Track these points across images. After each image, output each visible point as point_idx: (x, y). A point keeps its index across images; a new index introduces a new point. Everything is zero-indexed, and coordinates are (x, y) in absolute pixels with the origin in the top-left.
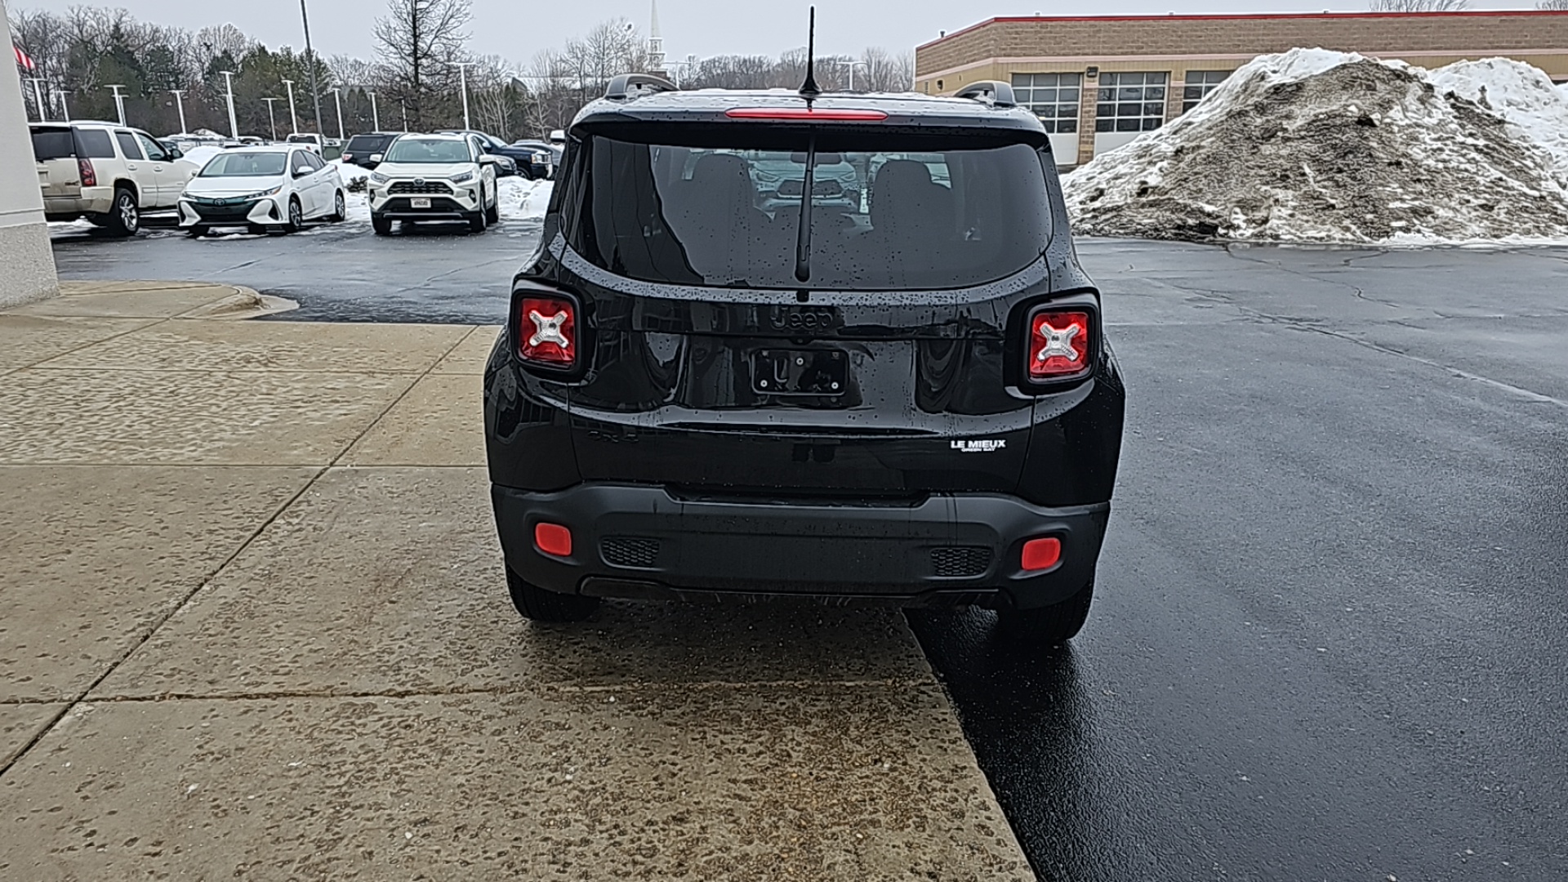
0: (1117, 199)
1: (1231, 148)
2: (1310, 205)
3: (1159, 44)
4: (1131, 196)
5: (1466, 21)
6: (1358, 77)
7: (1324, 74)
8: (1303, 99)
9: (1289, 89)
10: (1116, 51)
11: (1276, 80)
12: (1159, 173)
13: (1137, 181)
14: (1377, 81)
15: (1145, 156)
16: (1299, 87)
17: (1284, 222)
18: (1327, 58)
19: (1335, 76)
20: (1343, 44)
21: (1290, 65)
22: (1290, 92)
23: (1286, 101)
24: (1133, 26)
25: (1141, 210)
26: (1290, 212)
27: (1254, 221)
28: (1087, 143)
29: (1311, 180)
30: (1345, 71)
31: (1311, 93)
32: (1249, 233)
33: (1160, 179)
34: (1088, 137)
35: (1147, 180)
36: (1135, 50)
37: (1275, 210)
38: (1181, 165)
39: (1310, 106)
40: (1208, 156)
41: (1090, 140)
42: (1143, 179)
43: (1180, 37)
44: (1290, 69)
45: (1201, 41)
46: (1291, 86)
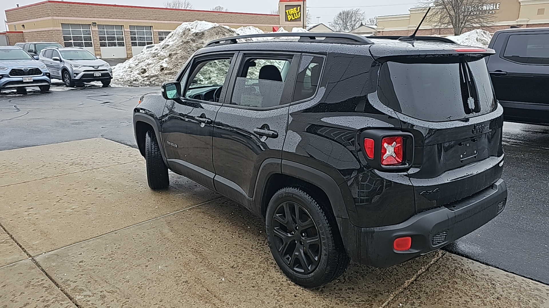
0: (154, 72)
1: (189, 54)
2: (221, 72)
3: (117, 15)
4: (158, 71)
5: (210, 14)
6: (219, 31)
7: (209, 29)
8: (205, 38)
9: (200, 34)
10: (102, 17)
11: (194, 31)
12: (166, 63)
13: (159, 65)
14: (225, 32)
15: (155, 56)
16: (203, 34)
17: (216, 78)
18: (208, 24)
19: (213, 31)
20: (178, 19)
21: (196, 26)
22: (201, 35)
23: (200, 38)
24: (106, 8)
25: (165, 76)
26: (216, 75)
27: (206, 78)
28: (98, 51)
29: (218, 64)
30: (215, 29)
31: (207, 36)
32: (207, 82)
33: (167, 65)
34: (98, 48)
35: (162, 65)
36: (109, 17)
37: (211, 74)
38: (172, 60)
39: (208, 40)
40: (182, 57)
41: (99, 50)
42: (161, 65)
43: (124, 13)
44: (197, 28)
45: (132, 15)
46: (200, 33)
